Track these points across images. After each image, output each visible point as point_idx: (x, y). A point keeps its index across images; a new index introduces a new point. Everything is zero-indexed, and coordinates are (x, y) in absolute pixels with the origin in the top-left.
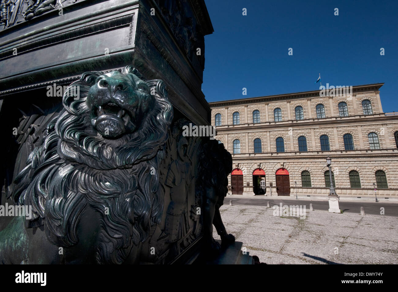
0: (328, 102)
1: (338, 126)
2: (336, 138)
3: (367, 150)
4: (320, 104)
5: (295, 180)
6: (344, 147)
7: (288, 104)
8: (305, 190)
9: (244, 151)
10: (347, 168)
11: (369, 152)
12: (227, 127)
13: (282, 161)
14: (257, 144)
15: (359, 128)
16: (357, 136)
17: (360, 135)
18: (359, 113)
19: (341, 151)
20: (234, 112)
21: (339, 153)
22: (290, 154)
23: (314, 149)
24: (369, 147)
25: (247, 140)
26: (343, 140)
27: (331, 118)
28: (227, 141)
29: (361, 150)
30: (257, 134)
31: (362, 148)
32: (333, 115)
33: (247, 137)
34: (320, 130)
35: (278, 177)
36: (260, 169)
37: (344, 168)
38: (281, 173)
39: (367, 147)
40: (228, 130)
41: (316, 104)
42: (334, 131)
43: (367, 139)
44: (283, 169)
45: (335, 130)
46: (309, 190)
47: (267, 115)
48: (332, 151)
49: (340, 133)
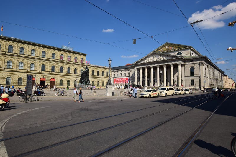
0: (72, 56)
1: (74, 65)
2: (72, 69)
4: (69, 56)
5: (57, 83)
7: (59, 53)
8: (60, 87)
9: (36, 70)
10: (74, 79)
12: (28, 56)
13: (53, 76)
14: (43, 67)
15: (79, 67)
17: (79, 69)
18: (80, 62)
20: (32, 49)
21: (72, 74)
22: (57, 73)
23: (65, 72)
25: (38, 65)
26: (74, 70)
28: (27, 63)
30: (44, 63)
32: (73, 61)
33: (38, 63)
34: (68, 66)
35: (51, 82)
36: (43, 78)
38: (53, 80)
40: (28, 58)
42: (72, 67)
44: (53, 79)
46: (62, 87)
47: (49, 55)
49: (74, 68)
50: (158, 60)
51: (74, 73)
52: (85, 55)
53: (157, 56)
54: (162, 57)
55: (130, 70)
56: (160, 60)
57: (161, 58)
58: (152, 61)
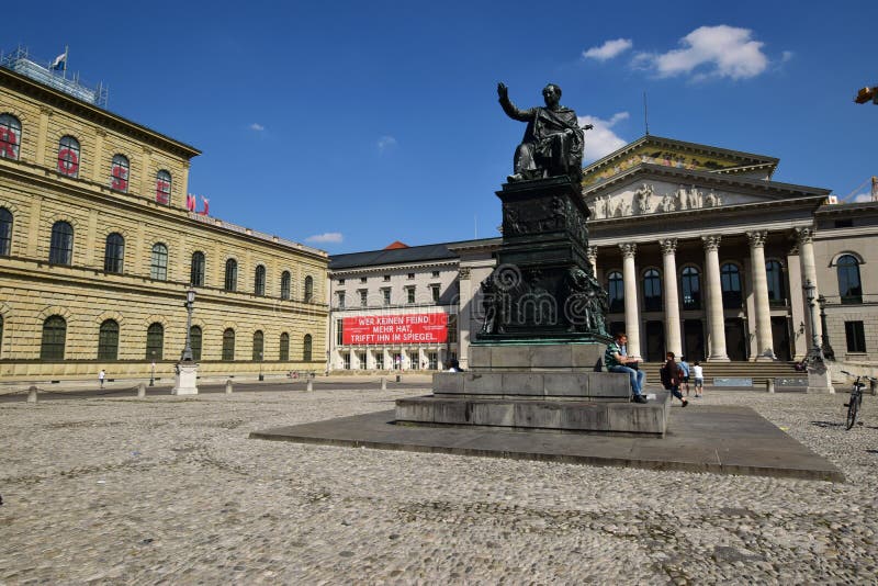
0: (93, 141)
1: (102, 209)
2: (92, 239)
3: (144, 279)
4: (72, 137)
6: (103, 264)
10: (99, 312)
11: (148, 283)
15: (142, 228)
16: (134, 243)
17: (140, 244)
18: (148, 194)
19: (97, 272)
21: (90, 275)
23: (30, 253)
24: (149, 272)
26: (104, 245)
27: (91, 184)
29: (134, 277)
31: (138, 271)
32: (96, 179)
34: (59, 207)
37: (93, 312)
39: (145, 272)
41: (64, 132)
42: (91, 220)
43: (150, 255)
45: (93, 217)
48: (76, 268)
49: (103, 227)
50: (669, 208)
51: (100, 265)
52: (186, 154)
53: (661, 186)
54: (694, 192)
55: (463, 264)
56: (684, 207)
57: (695, 200)
58: (628, 213)
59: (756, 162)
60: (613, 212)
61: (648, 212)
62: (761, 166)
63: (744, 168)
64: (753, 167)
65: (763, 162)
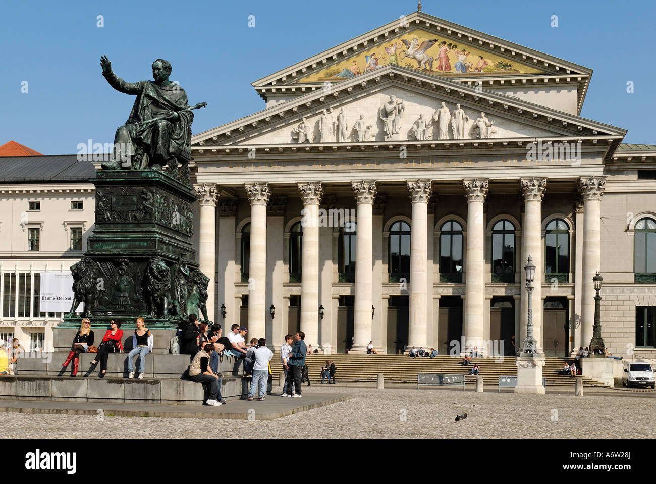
59: (563, 71)
60: (348, 133)
61: (395, 138)
62: (568, 78)
63: (546, 78)
64: (557, 78)
65: (572, 73)
